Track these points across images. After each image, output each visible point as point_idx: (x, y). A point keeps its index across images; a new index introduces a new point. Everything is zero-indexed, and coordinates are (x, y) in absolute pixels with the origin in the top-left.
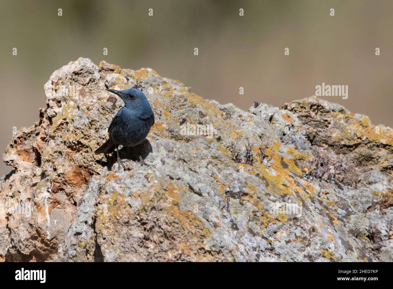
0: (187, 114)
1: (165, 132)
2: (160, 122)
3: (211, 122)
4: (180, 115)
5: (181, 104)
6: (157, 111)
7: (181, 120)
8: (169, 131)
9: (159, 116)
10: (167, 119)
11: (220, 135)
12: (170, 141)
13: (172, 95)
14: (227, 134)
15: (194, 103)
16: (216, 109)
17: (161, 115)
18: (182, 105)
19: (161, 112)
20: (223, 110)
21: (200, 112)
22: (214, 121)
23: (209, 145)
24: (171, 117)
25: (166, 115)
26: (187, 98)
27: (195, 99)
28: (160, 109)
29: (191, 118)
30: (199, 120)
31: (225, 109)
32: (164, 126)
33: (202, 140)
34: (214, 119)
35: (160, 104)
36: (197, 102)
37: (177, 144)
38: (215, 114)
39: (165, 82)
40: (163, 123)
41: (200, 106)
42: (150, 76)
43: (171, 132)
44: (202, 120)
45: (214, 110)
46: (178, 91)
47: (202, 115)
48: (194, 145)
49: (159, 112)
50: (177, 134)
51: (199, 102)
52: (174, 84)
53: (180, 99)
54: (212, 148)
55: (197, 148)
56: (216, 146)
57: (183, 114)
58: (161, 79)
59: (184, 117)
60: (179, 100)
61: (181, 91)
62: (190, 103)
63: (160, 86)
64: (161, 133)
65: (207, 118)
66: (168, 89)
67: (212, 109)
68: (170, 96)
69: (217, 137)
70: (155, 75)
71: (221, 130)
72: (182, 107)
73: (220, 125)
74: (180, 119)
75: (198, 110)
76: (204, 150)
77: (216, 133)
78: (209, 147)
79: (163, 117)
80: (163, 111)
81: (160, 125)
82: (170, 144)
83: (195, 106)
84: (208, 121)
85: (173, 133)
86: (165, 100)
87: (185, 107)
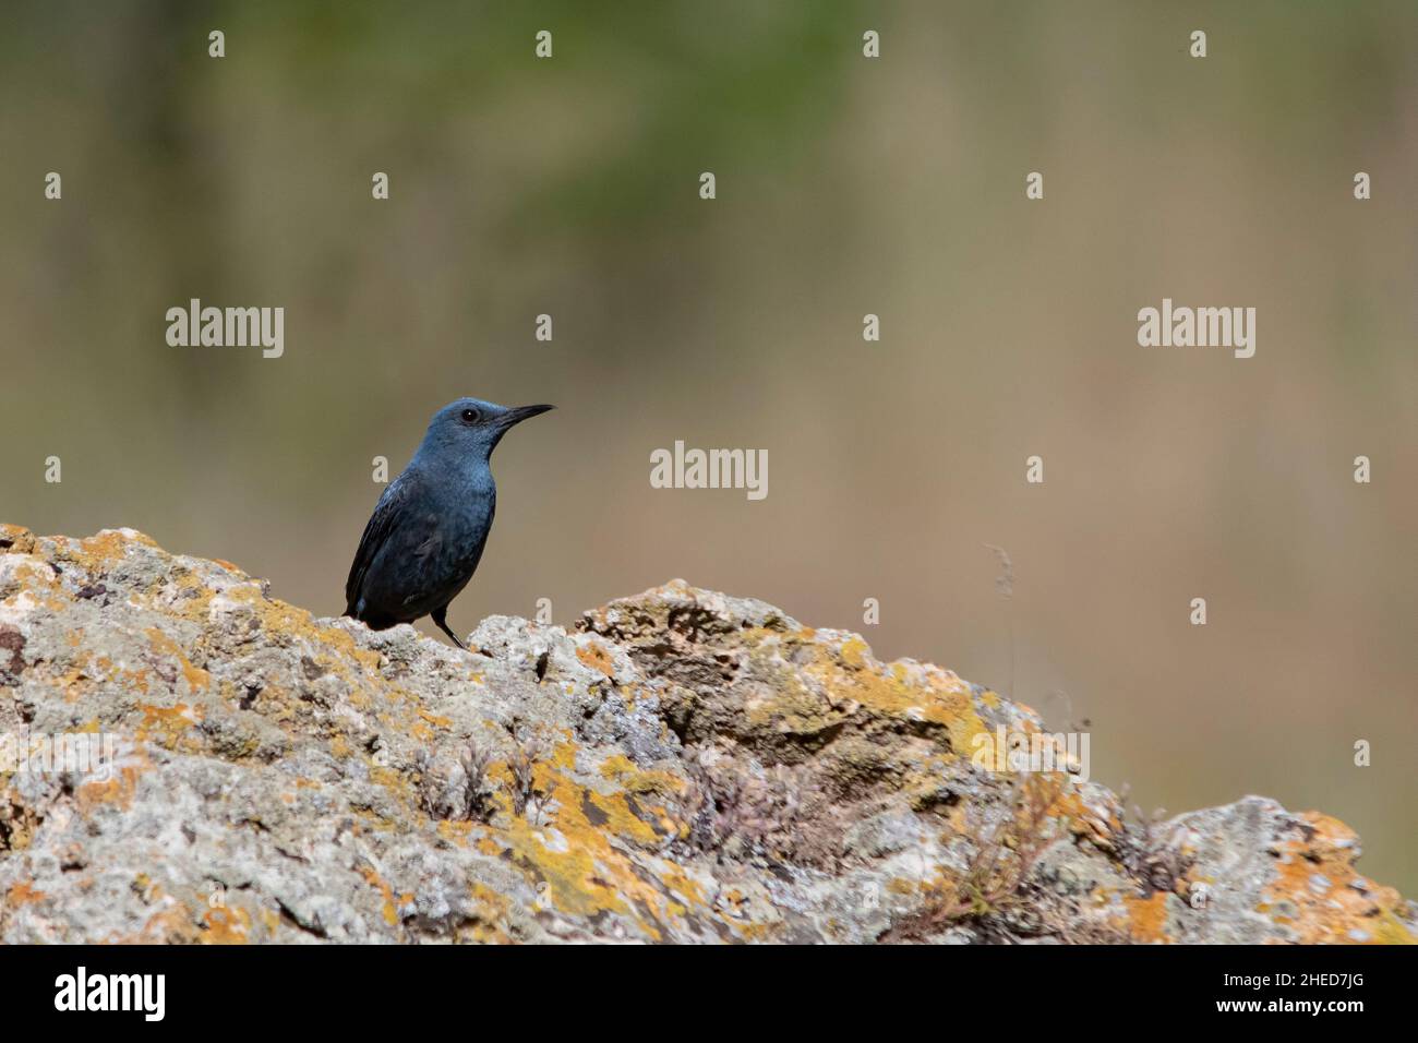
0: (261, 671)
1: (192, 735)
2: (174, 703)
3: (345, 690)
4: (237, 674)
5: (240, 637)
6: (159, 669)
7: (245, 691)
8: (206, 730)
9: (169, 684)
10: (195, 692)
11: (374, 731)
12: (208, 762)
13: (206, 609)
14: (398, 728)
15: (285, 631)
16: (356, 648)
17: (174, 681)
18: (246, 642)
19: (174, 669)
20: (379, 649)
21: (306, 661)
22: (352, 687)
23: (340, 767)
24: (208, 685)
25: (192, 679)
26: (259, 617)
27: (287, 620)
28: (172, 661)
29: (276, 682)
30: (303, 688)
31: (388, 643)
32: (188, 714)
33: (316, 751)
34: (352, 680)
35: (170, 645)
36: (294, 628)
37: (233, 771)
38: (354, 664)
39: (183, 570)
40: (184, 707)
41: (305, 642)
42: (132, 553)
43: (211, 733)
44: (314, 686)
45: (351, 652)
46: (226, 595)
47: (312, 669)
48: (290, 771)
49: (167, 670)
50: (231, 739)
51: (298, 626)
52: (212, 573)
53: (237, 622)
54: (352, 777)
55: (303, 780)
56: (364, 770)
57: (250, 671)
58: (168, 561)
59: (252, 679)
60: (234, 626)
61: (238, 596)
62: (270, 634)
63: (167, 583)
64: (181, 739)
65: (330, 677)
66: (195, 593)
67: (345, 646)
68: (202, 615)
69: (365, 738)
70: (147, 548)
71: (378, 716)
72: (245, 647)
73: (373, 699)
74: (239, 688)
75: (298, 652)
76: (323, 785)
77: (362, 726)
78: (340, 774)
79: (183, 685)
80: (180, 667)
81: (175, 712)
82: (211, 772)
83: (289, 641)
84: (333, 690)
85: (216, 736)
86: (185, 629)
87: (253, 646)
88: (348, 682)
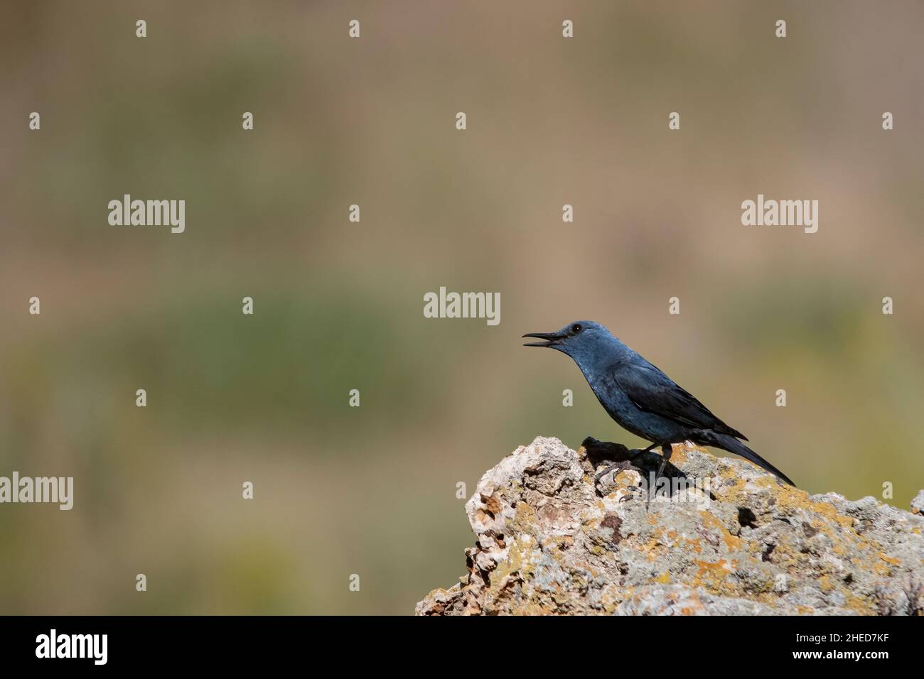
0: (775, 534)
1: (730, 580)
2: (718, 559)
3: (830, 544)
4: (760, 536)
5: (762, 510)
6: (708, 537)
7: (765, 547)
8: (739, 576)
9: (715, 547)
10: (731, 551)
11: (849, 571)
12: (739, 601)
13: (741, 493)
14: (865, 568)
15: (791, 506)
16: (837, 514)
17: (718, 545)
18: (766, 513)
19: (718, 537)
20: (854, 512)
21: (805, 525)
22: (834, 542)
23: (826, 598)
24: (740, 547)
25: (730, 543)
26: (774, 497)
27: (793, 498)
28: (716, 532)
29: (785, 542)
30: (802, 545)
31: (859, 509)
32: (727, 566)
33: (810, 588)
34: (835, 537)
35: (715, 522)
36: (797, 503)
37: (755, 606)
38: (837, 525)
39: (725, 467)
40: (724, 562)
41: (804, 512)
42: (692, 457)
43: (743, 578)
44: (809, 543)
45: (834, 518)
46: (753, 483)
47: (810, 531)
48: (793, 602)
49: (713, 538)
50: (756, 581)
51: (800, 502)
52: (744, 469)
53: (761, 501)
54: (833, 605)
55: (802, 607)
56: (843, 598)
57: (768, 534)
58: (715, 462)
59: (769, 539)
60: (759, 503)
61: (761, 483)
62: (781, 508)
63: (715, 476)
64: (722, 583)
65: (820, 536)
66: (734, 483)
67: (830, 514)
68: (738, 496)
69: (844, 576)
70: (702, 454)
71: (852, 560)
72: (766, 516)
73: (849, 549)
74: (761, 545)
75: (800, 519)
76: (815, 610)
77: (841, 568)
78: (825, 602)
79: (724, 547)
80: (722, 535)
81: (719, 566)
82: (741, 607)
83: (794, 512)
84: (822, 545)
85: (746, 580)
86: (725, 509)
87: (771, 515)
88: (832, 538)
